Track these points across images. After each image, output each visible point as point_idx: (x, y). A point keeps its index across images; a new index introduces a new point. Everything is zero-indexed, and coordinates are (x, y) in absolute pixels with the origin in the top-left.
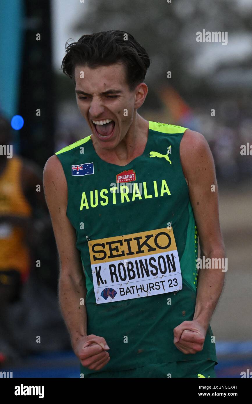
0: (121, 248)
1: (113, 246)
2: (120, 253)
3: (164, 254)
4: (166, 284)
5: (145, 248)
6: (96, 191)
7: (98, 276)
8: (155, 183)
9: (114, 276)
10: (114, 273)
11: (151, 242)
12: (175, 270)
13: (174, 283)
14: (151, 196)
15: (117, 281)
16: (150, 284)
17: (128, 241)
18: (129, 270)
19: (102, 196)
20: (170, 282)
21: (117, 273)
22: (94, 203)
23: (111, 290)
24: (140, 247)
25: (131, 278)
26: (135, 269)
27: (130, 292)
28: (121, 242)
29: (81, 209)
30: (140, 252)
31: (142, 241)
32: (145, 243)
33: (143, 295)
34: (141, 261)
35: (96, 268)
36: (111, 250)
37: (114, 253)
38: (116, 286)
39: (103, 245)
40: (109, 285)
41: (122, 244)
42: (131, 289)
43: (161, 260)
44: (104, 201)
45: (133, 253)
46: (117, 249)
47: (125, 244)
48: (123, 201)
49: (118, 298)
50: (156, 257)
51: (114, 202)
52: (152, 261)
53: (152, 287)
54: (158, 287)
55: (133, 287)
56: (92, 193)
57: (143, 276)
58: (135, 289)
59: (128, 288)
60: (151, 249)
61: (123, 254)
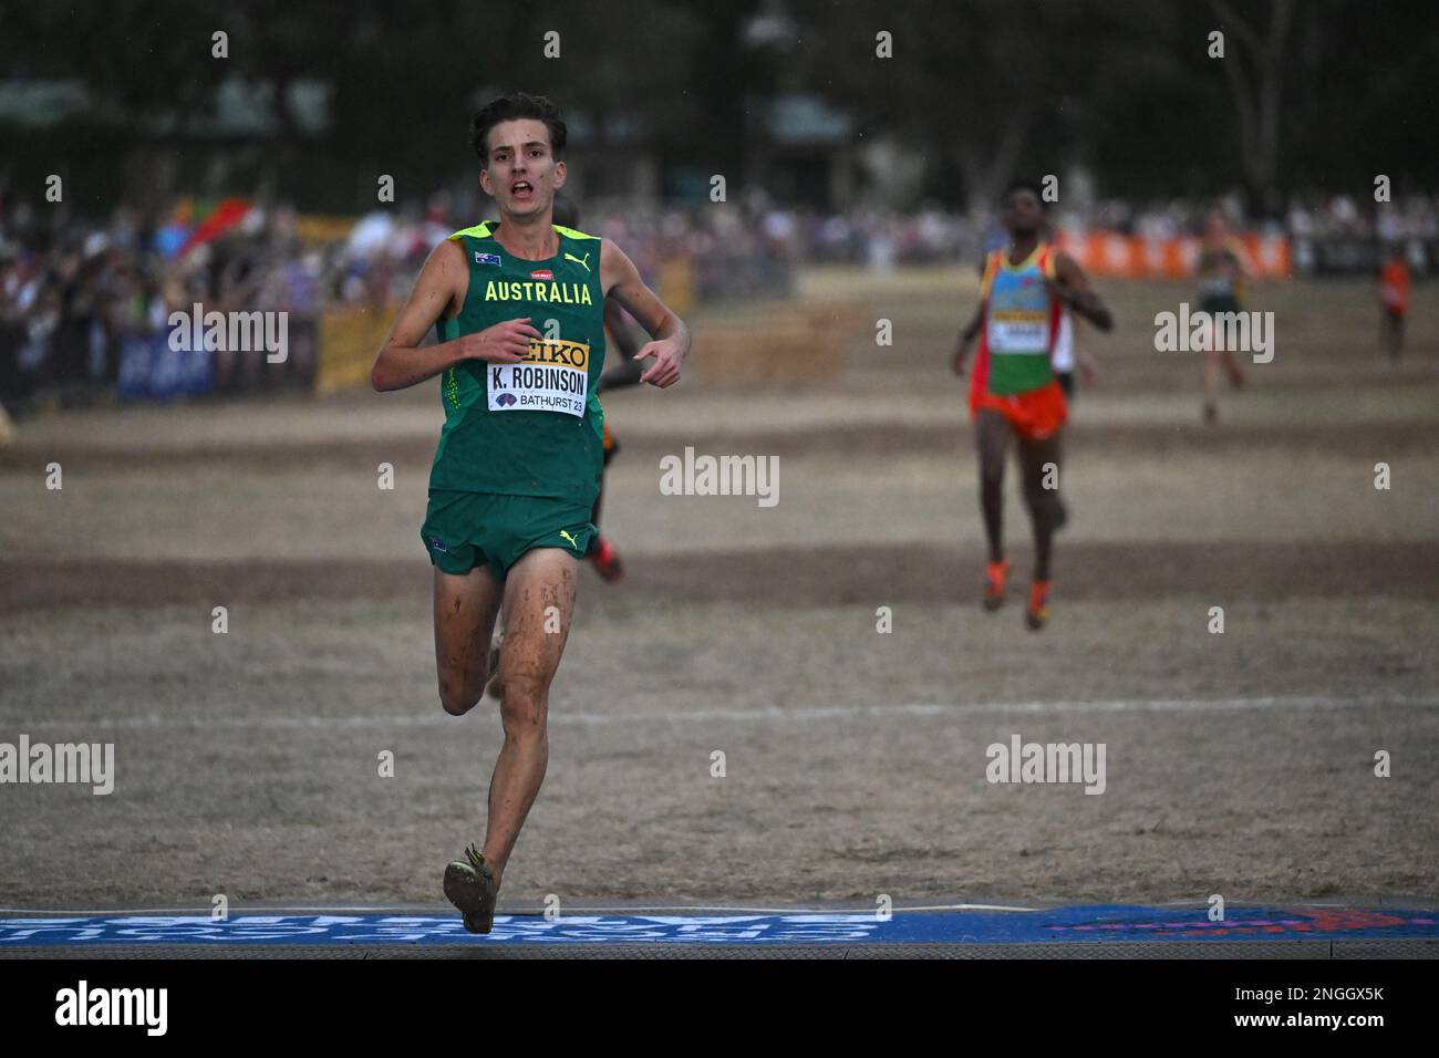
0: (533, 352)
4: (573, 404)
5: (559, 358)
6: (507, 283)
7: (496, 378)
8: (575, 286)
9: (517, 381)
10: (518, 378)
11: (567, 353)
14: (571, 301)
15: (520, 386)
17: (542, 345)
18: (537, 378)
19: (514, 290)
20: (577, 404)
21: (522, 378)
22: (504, 296)
23: (511, 396)
24: (554, 355)
25: (537, 387)
26: (544, 378)
27: (533, 401)
28: (533, 345)
29: (487, 299)
30: (553, 361)
31: (557, 350)
32: (561, 353)
33: (548, 408)
34: (552, 371)
35: (495, 370)
38: (518, 393)
40: (509, 390)
42: (535, 399)
43: (574, 376)
45: (545, 360)
47: (538, 348)
49: (517, 406)
50: (569, 371)
51: (529, 298)
52: (564, 375)
53: (559, 403)
54: (565, 405)
55: (537, 397)
56: (501, 283)
58: (540, 399)
59: (532, 397)
60: (565, 361)
61: (532, 359)
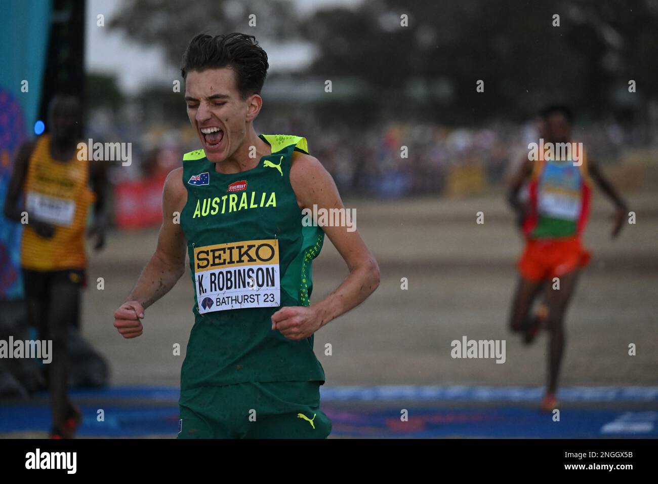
0: (224, 256)
1: (217, 254)
2: (222, 261)
3: (264, 266)
4: (262, 298)
5: (245, 258)
6: (209, 200)
7: (201, 285)
8: (264, 195)
9: (213, 285)
10: (214, 282)
11: (252, 252)
12: (273, 285)
13: (270, 298)
15: (216, 290)
16: (244, 296)
17: (231, 249)
18: (227, 280)
19: (214, 205)
20: (266, 296)
21: (217, 282)
22: (205, 212)
23: (210, 300)
24: (241, 256)
25: (228, 288)
26: (233, 279)
27: (225, 302)
28: (224, 250)
29: (194, 217)
30: (240, 261)
31: (243, 251)
32: (246, 253)
33: (237, 306)
34: (239, 271)
35: (199, 276)
36: (214, 258)
37: (217, 261)
38: (213, 295)
39: (207, 253)
40: (208, 294)
41: (225, 253)
42: (226, 299)
43: (260, 272)
44: (214, 209)
45: (234, 262)
46: (219, 257)
47: (228, 252)
48: (230, 211)
49: (214, 308)
50: (255, 268)
51: (223, 212)
52: (251, 272)
53: (247, 299)
54: (252, 300)
55: (228, 298)
56: (205, 200)
57: (239, 287)
58: (230, 299)
59: (224, 298)
60: (251, 260)
61: (224, 263)
